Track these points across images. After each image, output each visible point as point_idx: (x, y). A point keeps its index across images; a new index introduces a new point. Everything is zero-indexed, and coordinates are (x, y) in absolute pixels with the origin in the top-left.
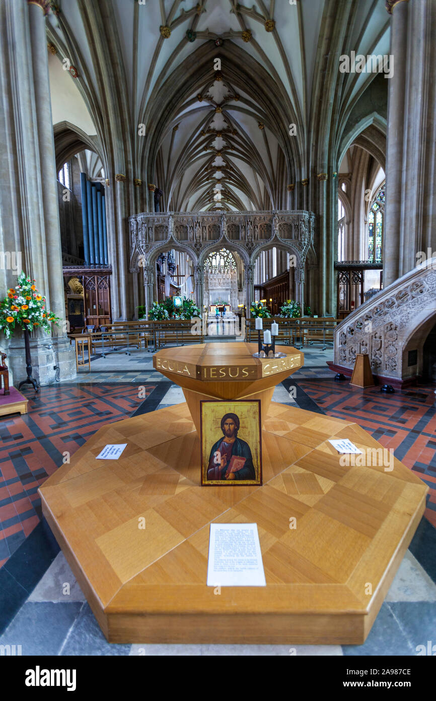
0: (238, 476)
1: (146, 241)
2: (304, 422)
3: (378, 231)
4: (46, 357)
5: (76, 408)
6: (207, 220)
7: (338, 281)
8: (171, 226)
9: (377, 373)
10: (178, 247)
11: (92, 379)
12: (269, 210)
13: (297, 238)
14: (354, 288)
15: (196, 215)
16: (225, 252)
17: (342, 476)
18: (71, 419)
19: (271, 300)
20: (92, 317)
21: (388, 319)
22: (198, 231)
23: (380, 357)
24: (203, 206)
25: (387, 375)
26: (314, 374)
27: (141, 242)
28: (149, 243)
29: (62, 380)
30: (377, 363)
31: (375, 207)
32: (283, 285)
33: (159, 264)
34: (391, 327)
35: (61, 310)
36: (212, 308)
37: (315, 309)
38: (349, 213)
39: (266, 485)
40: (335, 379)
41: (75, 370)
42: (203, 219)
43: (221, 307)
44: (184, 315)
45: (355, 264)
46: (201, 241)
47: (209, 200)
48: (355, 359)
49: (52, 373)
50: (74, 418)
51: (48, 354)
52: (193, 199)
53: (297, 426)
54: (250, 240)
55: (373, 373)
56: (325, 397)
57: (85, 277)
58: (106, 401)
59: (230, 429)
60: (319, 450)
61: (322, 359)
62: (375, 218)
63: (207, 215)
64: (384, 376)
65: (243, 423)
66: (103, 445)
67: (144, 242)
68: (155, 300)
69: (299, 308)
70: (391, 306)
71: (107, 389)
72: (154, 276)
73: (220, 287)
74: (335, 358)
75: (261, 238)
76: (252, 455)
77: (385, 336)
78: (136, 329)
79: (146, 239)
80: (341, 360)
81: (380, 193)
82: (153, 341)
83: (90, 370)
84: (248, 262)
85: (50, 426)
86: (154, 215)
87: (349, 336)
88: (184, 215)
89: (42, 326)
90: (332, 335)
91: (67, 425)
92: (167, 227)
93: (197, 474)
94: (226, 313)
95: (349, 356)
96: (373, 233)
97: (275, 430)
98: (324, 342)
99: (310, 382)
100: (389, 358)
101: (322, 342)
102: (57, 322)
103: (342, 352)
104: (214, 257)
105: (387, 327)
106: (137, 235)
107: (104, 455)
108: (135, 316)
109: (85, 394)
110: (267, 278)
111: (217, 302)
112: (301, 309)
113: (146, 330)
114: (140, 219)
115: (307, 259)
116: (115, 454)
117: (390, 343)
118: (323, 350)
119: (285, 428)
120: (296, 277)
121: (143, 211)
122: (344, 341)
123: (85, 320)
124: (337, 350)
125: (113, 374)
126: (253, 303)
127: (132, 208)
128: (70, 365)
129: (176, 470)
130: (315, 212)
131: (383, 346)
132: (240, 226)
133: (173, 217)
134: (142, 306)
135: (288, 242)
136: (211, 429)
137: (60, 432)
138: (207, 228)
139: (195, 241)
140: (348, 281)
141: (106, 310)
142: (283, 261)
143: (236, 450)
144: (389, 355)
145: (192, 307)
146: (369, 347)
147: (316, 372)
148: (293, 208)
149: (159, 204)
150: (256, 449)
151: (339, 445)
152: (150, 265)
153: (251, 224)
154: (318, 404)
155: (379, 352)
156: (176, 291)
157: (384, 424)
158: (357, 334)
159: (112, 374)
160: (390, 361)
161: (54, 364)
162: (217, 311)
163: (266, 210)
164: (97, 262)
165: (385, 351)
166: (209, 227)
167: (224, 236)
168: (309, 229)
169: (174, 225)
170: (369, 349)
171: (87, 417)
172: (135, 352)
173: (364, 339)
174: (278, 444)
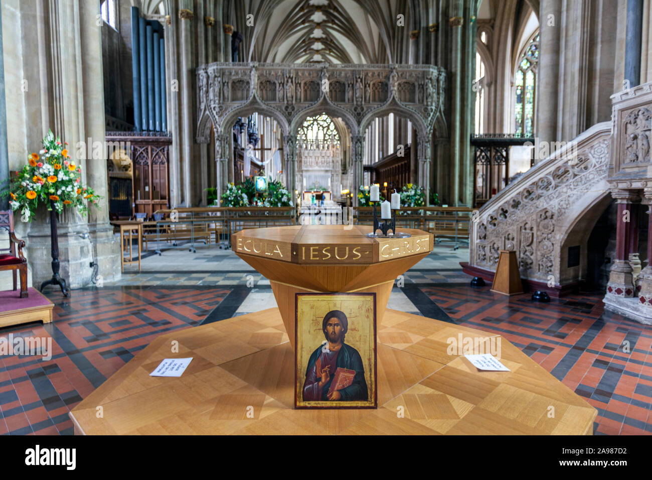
0: (345, 395)
1: (219, 100)
2: (432, 333)
3: (529, 96)
4: (79, 250)
5: (121, 317)
6: (303, 74)
7: (475, 161)
8: (254, 81)
9: (527, 276)
10: (263, 110)
11: (142, 281)
12: (384, 63)
13: (421, 101)
14: (496, 170)
15: (287, 68)
16: (325, 121)
17: (483, 398)
18: (113, 330)
19: (386, 184)
20: (143, 201)
21: (541, 204)
22: (290, 89)
23: (532, 255)
24: (297, 58)
25: (541, 279)
26: (443, 278)
27: (212, 102)
28: (223, 103)
29: (100, 282)
30: (527, 263)
31: (525, 65)
32: (402, 165)
33: (236, 133)
34: (546, 215)
35: (102, 186)
36: (306, 195)
37: (444, 196)
38: (491, 71)
39: (383, 407)
40: (472, 284)
41: (120, 268)
42: (297, 74)
43: (318, 193)
44: (269, 202)
45: (497, 138)
46: (294, 102)
47: (305, 51)
48: (498, 258)
49: (88, 272)
50: (118, 328)
51: (82, 245)
52: (283, 48)
53: (422, 338)
54: (359, 103)
55: (522, 277)
56: (458, 305)
57: (134, 147)
58: (162, 308)
59: (334, 331)
60: (452, 366)
61: (453, 260)
62: (524, 79)
63: (303, 68)
64: (536, 280)
65: (353, 323)
66: (159, 359)
67: (217, 101)
68: (229, 181)
69: (423, 194)
70: (546, 188)
71: (163, 293)
72: (230, 148)
73: (317, 168)
74: (472, 257)
75: (374, 100)
76: (364, 366)
77: (538, 226)
78: (205, 218)
79: (220, 97)
80: (478, 261)
81: (531, 46)
82: (226, 235)
83: (141, 270)
84: (357, 132)
85: (84, 338)
86: (230, 66)
87: (490, 228)
88: (271, 67)
89: (75, 206)
90: (467, 230)
91: (110, 337)
92: (248, 83)
93: (289, 395)
94: (325, 202)
95: (490, 255)
96: (521, 99)
97: (394, 343)
98: (456, 240)
99: (438, 288)
100: (543, 256)
101: (453, 238)
102: (97, 201)
103: (481, 249)
104: (310, 128)
105: (541, 215)
106: (207, 92)
107: (161, 372)
108: (203, 201)
109: (132, 299)
110: (381, 157)
111: (313, 187)
112: (426, 196)
113: (216, 219)
114: (212, 71)
115: (435, 130)
116: (177, 370)
117: (545, 235)
118: (455, 249)
119: (406, 340)
120: (419, 153)
121: (215, 59)
122: (484, 235)
123: (134, 206)
124: (474, 247)
125: (172, 275)
126: (362, 186)
127: (201, 56)
128: (113, 261)
129: (260, 389)
130: (446, 68)
131: (535, 240)
132: (346, 83)
133: (257, 69)
134: (212, 189)
135: (410, 107)
136: (309, 332)
137: (99, 346)
138: (302, 85)
139: (286, 102)
140: (489, 161)
141: (163, 193)
142: (403, 134)
143: (343, 359)
144: (543, 252)
145: (280, 190)
146: (517, 241)
147: (446, 276)
148: (416, 61)
149: (237, 53)
150: (369, 360)
151: (478, 361)
152: (224, 133)
153: (361, 81)
154: (448, 314)
155: (529, 248)
156: (258, 169)
157: (538, 339)
158: (501, 225)
159: (170, 276)
160: (544, 259)
161: (90, 259)
162: (313, 199)
163: (381, 63)
164: (151, 128)
165: (537, 246)
166: (305, 84)
167: (325, 96)
168: (438, 90)
169: (258, 80)
170: (517, 246)
171: (136, 327)
172: (202, 248)
173: (510, 232)
174: (397, 359)
